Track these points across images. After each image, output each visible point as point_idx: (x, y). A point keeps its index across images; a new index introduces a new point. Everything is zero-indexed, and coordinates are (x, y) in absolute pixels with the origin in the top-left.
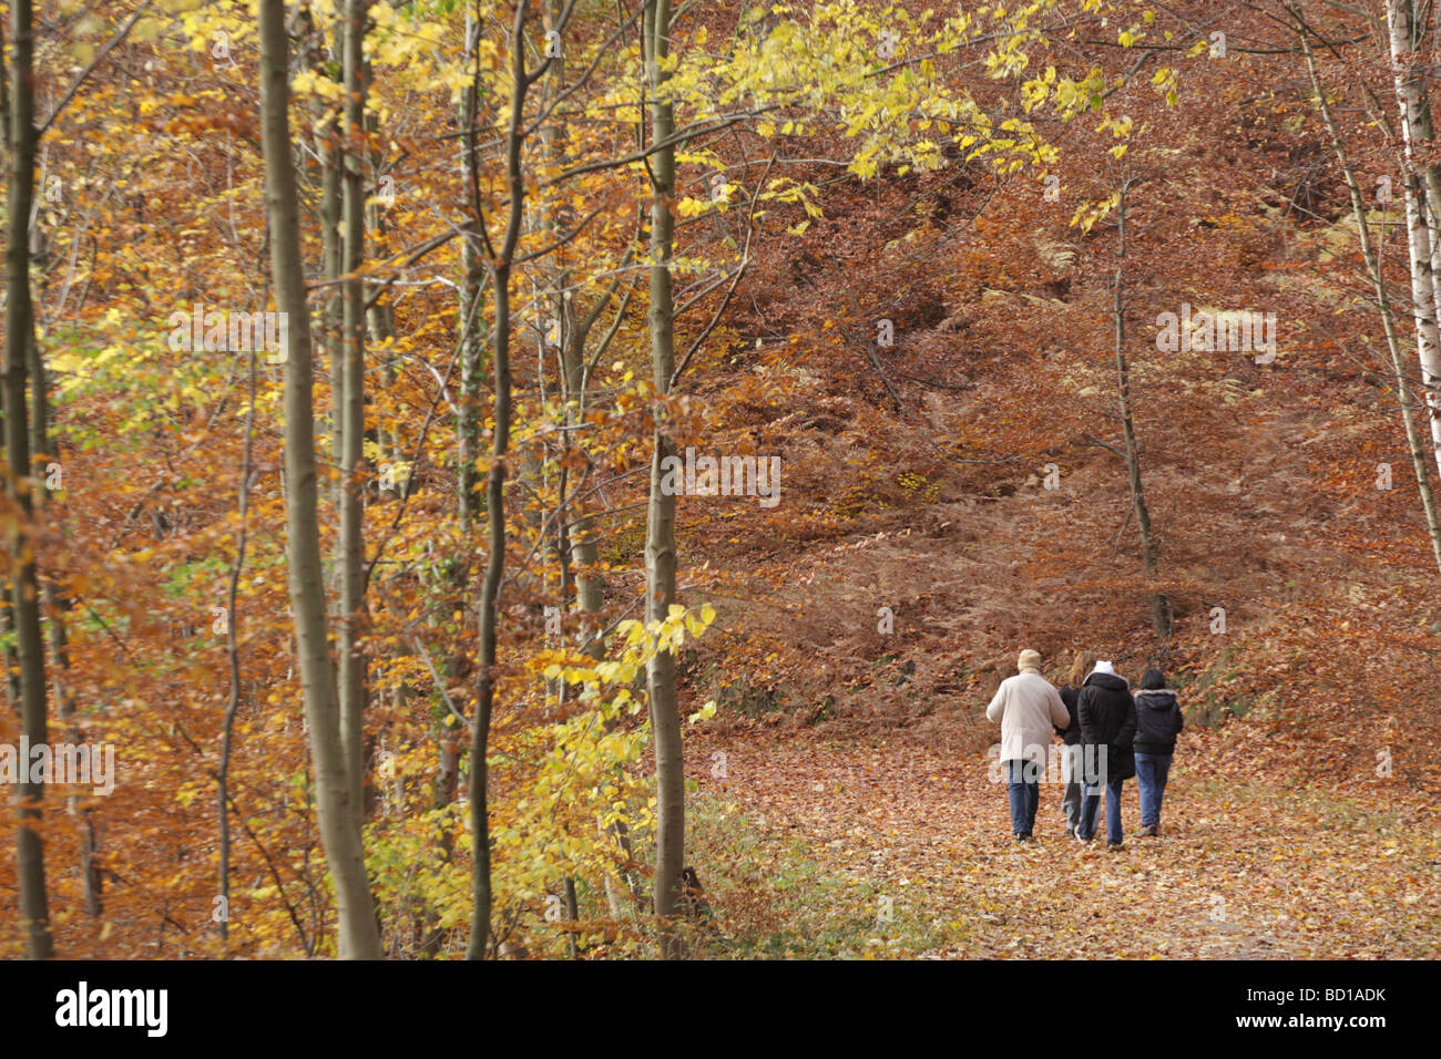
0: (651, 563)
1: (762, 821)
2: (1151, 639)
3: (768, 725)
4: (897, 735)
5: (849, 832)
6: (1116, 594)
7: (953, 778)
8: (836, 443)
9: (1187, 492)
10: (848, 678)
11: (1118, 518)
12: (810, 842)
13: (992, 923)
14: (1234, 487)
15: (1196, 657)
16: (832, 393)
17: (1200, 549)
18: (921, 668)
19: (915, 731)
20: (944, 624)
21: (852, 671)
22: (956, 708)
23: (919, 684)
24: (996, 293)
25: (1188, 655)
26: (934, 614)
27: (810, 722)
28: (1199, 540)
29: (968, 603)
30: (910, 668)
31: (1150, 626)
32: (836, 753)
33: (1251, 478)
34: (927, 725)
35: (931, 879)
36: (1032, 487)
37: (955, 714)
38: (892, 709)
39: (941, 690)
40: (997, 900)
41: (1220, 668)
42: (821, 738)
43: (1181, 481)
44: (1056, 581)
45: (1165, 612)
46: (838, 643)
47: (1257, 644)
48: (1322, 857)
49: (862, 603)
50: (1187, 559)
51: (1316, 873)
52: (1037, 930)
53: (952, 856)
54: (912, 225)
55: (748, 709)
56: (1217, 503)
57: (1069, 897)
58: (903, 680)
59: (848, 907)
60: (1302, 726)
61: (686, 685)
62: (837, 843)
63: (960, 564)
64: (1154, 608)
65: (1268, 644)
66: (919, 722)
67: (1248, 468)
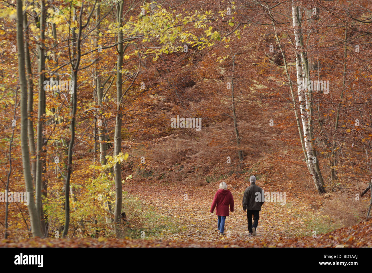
0: (116, 141)
1: (144, 202)
2: (238, 161)
3: (149, 179)
4: (179, 182)
5: (164, 205)
6: (230, 150)
7: (190, 193)
8: (168, 114)
9: (248, 127)
10: (168, 169)
11: (232, 133)
12: (154, 207)
13: (193, 227)
14: (259, 126)
15: (248, 166)
16: (168, 102)
17: (250, 140)
18: (185, 167)
19: (183, 182)
20: (191, 157)
21: (169, 167)
22: (193, 176)
23: (184, 171)
24: (207, 79)
25: (246, 165)
26: (189, 154)
27: (159, 179)
28: (250, 138)
29: (196, 152)
30: (182, 167)
31: (238, 158)
32: (164, 186)
33: (263, 124)
34: (186, 180)
35: (181, 216)
36: (213, 125)
37: (192, 178)
38: (178, 176)
39: (189, 172)
40: (195, 222)
41: (253, 168)
42: (161, 183)
43: (247, 124)
44: (217, 147)
45: (241, 155)
46: (166, 160)
47: (263, 163)
48: (273, 213)
49: (172, 151)
50: (247, 143)
51: (271, 217)
52: (203, 229)
53: (187, 211)
54: (188, 63)
55: (145, 175)
56: (255, 130)
57: (213, 221)
58: (181, 170)
59: (161, 222)
60: (272, 182)
61: (130, 170)
62: (161, 207)
63: (195, 143)
64: (239, 154)
65: (265, 163)
66: (184, 180)
67: (263, 122)
